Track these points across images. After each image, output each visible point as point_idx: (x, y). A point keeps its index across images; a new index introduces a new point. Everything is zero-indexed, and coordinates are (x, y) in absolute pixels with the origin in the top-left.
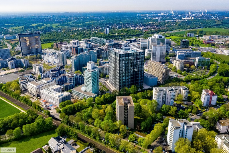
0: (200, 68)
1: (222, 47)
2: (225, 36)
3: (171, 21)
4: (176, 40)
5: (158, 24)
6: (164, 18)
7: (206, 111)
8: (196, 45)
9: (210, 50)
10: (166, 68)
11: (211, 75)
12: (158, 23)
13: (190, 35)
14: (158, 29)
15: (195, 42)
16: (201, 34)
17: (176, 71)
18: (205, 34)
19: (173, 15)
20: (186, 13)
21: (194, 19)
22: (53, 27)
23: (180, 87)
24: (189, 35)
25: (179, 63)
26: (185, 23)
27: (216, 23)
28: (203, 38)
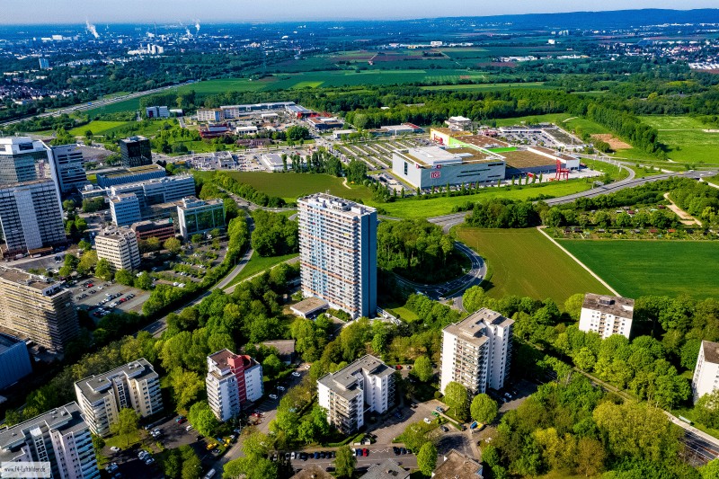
0: (197, 241)
1: (255, 146)
2: (259, 105)
3: (89, 62)
4: (108, 138)
5: (43, 78)
6: (62, 53)
7: (234, 442)
8: (177, 150)
9: (221, 160)
10: (57, 290)
11: (236, 259)
12: (41, 75)
13: (155, 114)
14: (41, 98)
15: (174, 137)
16: (191, 106)
17: (113, 277)
18: (202, 105)
19: (97, 40)
20: (136, 33)
21: (165, 53)
23: (120, 373)
24: (151, 113)
25: (116, 245)
26: (140, 68)
27: (228, 62)
28: (198, 117)
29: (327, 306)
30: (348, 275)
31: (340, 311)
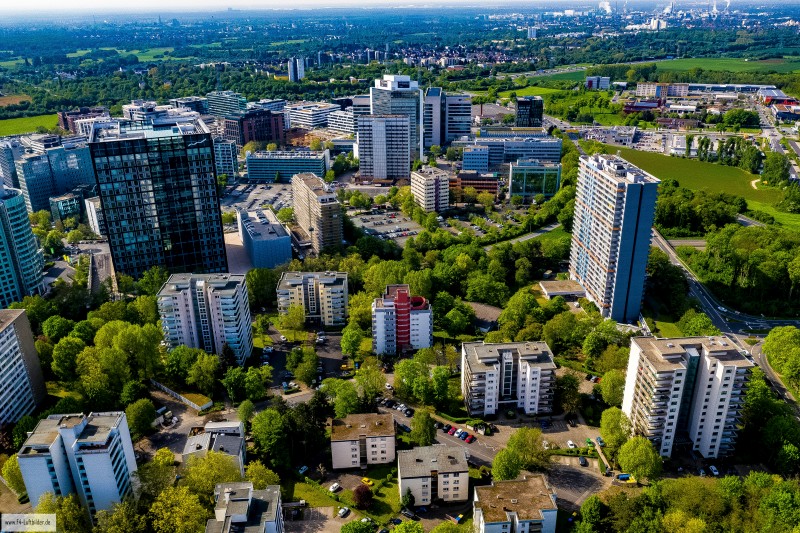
0: (516, 203)
2: (724, 86)
5: (520, 46)
8: (581, 120)
9: (619, 134)
13: (595, 84)
19: (605, 15)
20: (656, 9)
21: (665, 29)
22: (140, 60)
23: (316, 276)
28: (637, 91)
29: (584, 295)
30: (605, 259)
31: (593, 303)
